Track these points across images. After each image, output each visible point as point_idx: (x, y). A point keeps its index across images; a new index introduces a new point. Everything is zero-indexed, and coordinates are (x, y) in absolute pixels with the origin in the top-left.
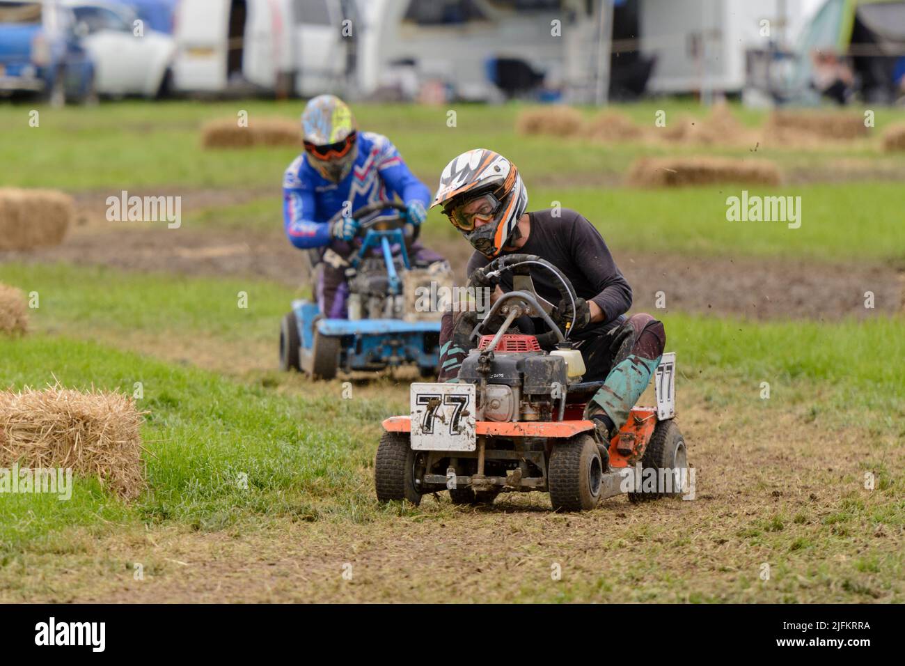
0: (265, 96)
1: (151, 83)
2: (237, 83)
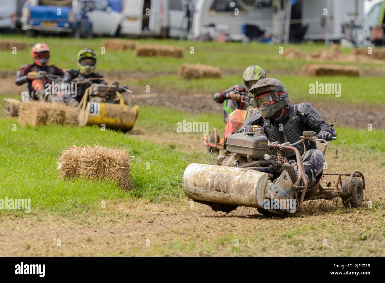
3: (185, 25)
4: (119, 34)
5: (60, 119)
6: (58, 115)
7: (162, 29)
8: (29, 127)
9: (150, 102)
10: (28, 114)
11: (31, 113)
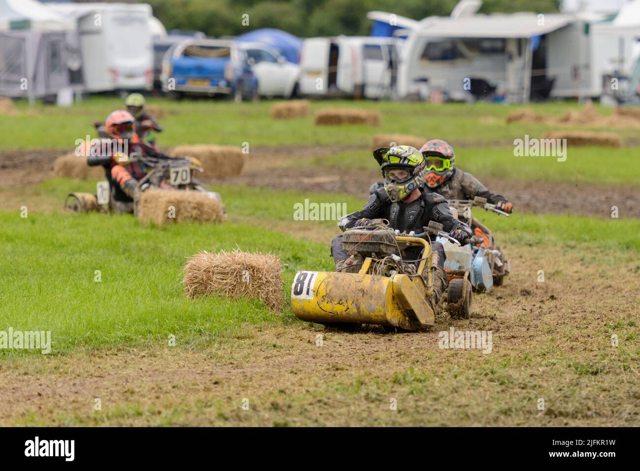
0: (348, 97)
1: (288, 89)
2: (333, 90)
3: (387, 80)
4: (296, 93)
5: (196, 214)
6: (195, 208)
7: (356, 87)
8: (153, 226)
9: (329, 187)
10: (152, 208)
11: (156, 207)
